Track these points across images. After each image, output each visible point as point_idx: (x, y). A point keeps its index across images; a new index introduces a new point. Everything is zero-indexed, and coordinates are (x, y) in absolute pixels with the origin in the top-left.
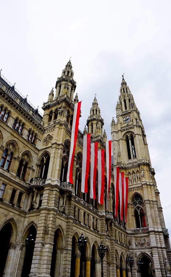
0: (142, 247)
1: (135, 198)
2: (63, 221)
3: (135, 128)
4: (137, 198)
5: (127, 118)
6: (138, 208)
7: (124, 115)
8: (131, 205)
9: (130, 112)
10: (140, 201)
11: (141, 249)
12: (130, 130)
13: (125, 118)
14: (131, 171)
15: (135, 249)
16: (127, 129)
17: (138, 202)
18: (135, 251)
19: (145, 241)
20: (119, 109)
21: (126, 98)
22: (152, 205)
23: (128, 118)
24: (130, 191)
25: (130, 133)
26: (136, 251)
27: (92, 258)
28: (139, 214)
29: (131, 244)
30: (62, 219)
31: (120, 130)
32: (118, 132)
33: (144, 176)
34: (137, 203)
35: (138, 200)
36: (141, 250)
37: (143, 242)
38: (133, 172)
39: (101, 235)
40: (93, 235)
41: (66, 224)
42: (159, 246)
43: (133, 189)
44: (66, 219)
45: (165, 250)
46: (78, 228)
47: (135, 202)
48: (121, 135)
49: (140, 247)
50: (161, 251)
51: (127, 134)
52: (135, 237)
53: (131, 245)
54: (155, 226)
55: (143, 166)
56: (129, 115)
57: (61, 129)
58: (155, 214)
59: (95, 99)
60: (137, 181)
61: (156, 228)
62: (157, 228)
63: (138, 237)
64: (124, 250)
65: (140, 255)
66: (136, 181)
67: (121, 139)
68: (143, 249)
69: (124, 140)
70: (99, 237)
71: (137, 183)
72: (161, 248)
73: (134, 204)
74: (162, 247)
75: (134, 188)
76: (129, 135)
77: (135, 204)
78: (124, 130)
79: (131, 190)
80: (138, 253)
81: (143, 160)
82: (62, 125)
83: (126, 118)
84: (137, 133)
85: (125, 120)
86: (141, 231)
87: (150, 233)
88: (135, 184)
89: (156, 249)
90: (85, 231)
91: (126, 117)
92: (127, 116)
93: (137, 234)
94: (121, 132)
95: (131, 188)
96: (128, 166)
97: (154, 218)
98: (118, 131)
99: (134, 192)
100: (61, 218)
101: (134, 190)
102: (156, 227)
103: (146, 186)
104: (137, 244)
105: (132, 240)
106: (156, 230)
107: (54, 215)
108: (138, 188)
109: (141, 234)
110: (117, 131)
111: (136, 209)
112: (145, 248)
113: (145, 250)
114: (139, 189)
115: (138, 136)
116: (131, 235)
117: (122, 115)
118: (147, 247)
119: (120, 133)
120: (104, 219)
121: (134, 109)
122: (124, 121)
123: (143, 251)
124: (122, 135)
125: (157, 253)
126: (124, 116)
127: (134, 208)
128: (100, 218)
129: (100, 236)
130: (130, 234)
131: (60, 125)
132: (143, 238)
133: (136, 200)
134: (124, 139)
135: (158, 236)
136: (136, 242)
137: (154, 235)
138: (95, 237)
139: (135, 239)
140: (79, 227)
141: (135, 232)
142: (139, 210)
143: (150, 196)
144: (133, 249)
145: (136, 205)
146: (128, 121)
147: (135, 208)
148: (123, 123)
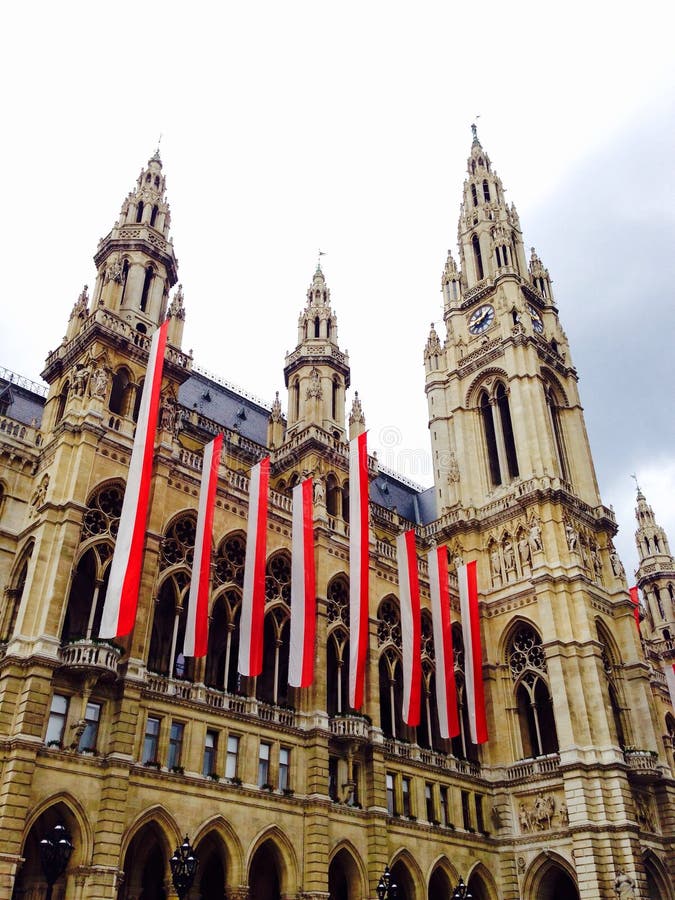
0: (542, 832)
1: (518, 640)
2: (82, 778)
3: (509, 351)
4: (525, 640)
5: (481, 315)
6: (529, 676)
7: (471, 303)
8: (504, 668)
9: (492, 289)
10: (535, 650)
11: (538, 841)
12: (490, 366)
13: (474, 318)
14: (497, 534)
15: (521, 842)
16: (480, 364)
17: (526, 656)
18: (518, 848)
19: (553, 807)
20: (451, 283)
21: (478, 229)
22: (574, 661)
23: (487, 315)
24: (496, 612)
25: (494, 378)
26: (523, 847)
27: (249, 891)
28: (533, 701)
29: (504, 823)
30: (80, 768)
31: (456, 372)
32: (447, 381)
33: (539, 547)
34: (524, 661)
35: (529, 645)
36: (539, 845)
37: (545, 810)
38: (507, 535)
39: (306, 804)
40: (257, 807)
41: (97, 784)
42: (603, 822)
43: (505, 607)
44: (99, 767)
45: (625, 835)
46: (167, 790)
47: (518, 655)
48: (459, 391)
49: (535, 832)
50: (607, 843)
51: (484, 384)
52: (519, 795)
53: (502, 827)
54: (585, 744)
55: (536, 507)
56: (487, 301)
57: (78, 446)
58: (587, 699)
59: (319, 276)
60: (519, 571)
61: (590, 751)
62: (593, 753)
63: (529, 795)
64: (464, 851)
65: (535, 861)
66: (516, 571)
67: (460, 408)
68: (546, 838)
69: (473, 409)
70: (299, 810)
71: (520, 576)
72: (611, 829)
73: (513, 664)
74: (617, 824)
75: (509, 599)
76: (489, 388)
77: (517, 663)
78: (470, 369)
79: (499, 609)
80: (530, 857)
81: (535, 481)
82: (80, 432)
83: (477, 317)
84: (514, 373)
85: (477, 326)
86: (536, 767)
87: (567, 775)
88: (514, 585)
89: (587, 835)
90: (209, 798)
91: (478, 313)
92: (480, 308)
93: (522, 781)
94: (460, 378)
95: (499, 603)
96: (488, 513)
97: (582, 714)
98: (450, 375)
99: (509, 617)
100: (71, 767)
101: (509, 608)
102: (591, 747)
103: (546, 586)
104: (524, 821)
105: (507, 809)
106: (590, 760)
107: (21, 763)
108: (524, 600)
109: (538, 781)
110: (445, 378)
111: (521, 686)
112: (555, 835)
113: (553, 843)
114: (528, 601)
115: (521, 384)
116: (502, 789)
117: (462, 309)
118: (560, 830)
119: (454, 383)
120: (319, 741)
121: (504, 271)
122: (472, 332)
123: (546, 846)
124: (466, 392)
125: (590, 851)
126: (470, 312)
127: (514, 680)
128: (305, 739)
129: (302, 806)
130: (499, 784)
131: (74, 432)
132: (546, 796)
133: (521, 648)
134: (473, 404)
135: (597, 783)
136: (523, 814)
137: (579, 783)
138: (273, 814)
139: (519, 801)
140: (177, 787)
141: (519, 777)
142: (531, 686)
143: (566, 626)
144: (510, 842)
145: (520, 669)
146: (485, 327)
147: (517, 678)
148: (466, 341)
